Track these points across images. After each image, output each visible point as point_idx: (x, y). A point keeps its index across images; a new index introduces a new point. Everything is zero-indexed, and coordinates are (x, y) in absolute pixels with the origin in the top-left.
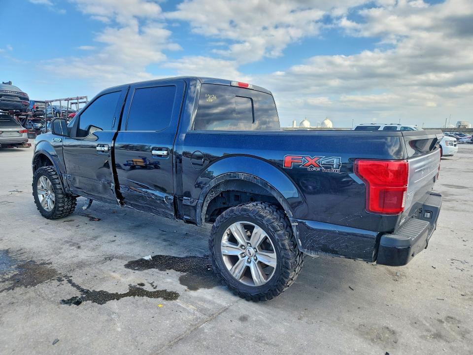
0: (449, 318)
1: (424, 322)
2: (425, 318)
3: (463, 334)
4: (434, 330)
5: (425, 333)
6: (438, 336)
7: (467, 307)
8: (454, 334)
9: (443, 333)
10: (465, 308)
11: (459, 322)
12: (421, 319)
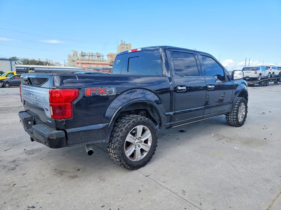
0: (14, 169)
1: (23, 162)
2: (23, 164)
3: (5, 167)
4: (17, 162)
5: (19, 160)
6: (14, 161)
7: (9, 179)
8: (8, 165)
9: (13, 163)
10: (9, 178)
11: (9, 170)
12: (25, 162)
